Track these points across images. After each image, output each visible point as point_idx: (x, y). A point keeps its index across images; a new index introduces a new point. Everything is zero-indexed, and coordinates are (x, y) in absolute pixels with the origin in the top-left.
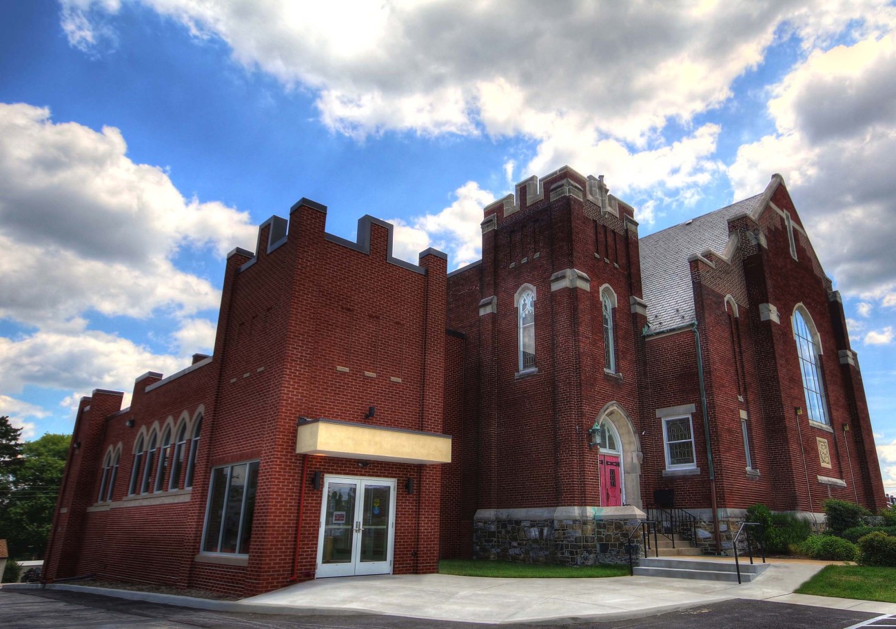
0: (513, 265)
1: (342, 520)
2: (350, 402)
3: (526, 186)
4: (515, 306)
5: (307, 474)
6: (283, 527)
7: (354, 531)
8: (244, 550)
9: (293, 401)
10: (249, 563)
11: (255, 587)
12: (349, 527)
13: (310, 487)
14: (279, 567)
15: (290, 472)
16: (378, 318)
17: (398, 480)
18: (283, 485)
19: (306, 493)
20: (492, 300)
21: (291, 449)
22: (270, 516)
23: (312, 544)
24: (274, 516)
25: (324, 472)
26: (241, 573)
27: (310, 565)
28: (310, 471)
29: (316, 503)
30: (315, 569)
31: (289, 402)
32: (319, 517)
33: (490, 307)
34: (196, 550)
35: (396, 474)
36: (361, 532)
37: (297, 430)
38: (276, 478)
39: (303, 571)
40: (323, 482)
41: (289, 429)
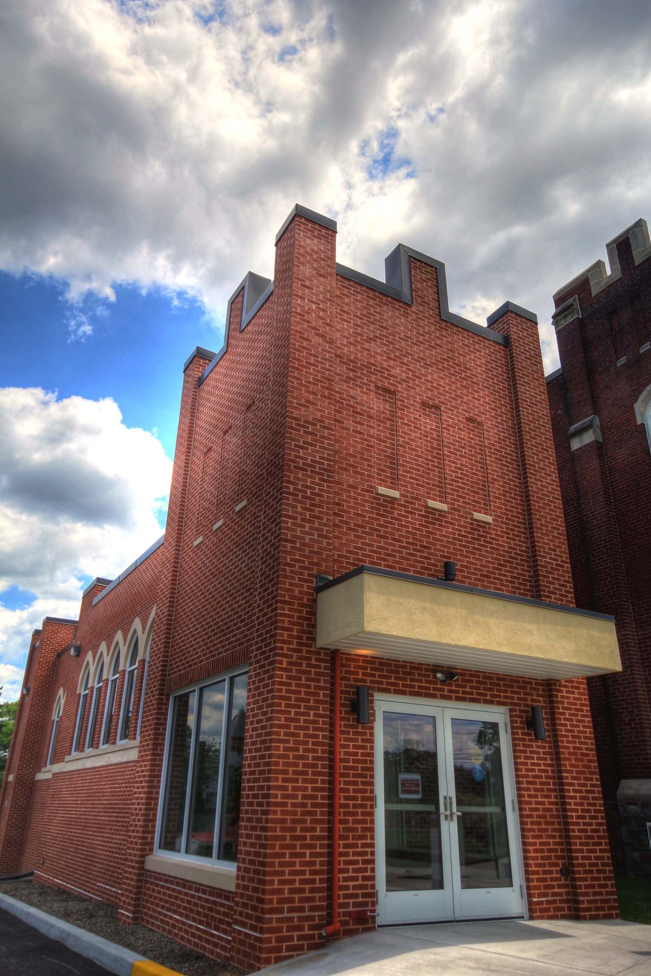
0: (622, 361)
1: (416, 792)
2: (407, 554)
3: (627, 238)
4: (639, 423)
5: (342, 692)
6: (304, 805)
7: (442, 818)
8: (228, 853)
9: (304, 544)
10: (238, 886)
11: (253, 947)
12: (431, 808)
13: (348, 720)
14: (302, 900)
15: (308, 687)
16: (438, 408)
17: (511, 710)
18: (296, 713)
19: (342, 732)
20: (592, 421)
21: (308, 639)
22: (277, 779)
23: (364, 845)
24: (284, 780)
25: (373, 689)
26: (223, 905)
27: (365, 895)
28: (346, 686)
29: (363, 755)
30: (374, 904)
31: (298, 545)
32: (372, 784)
33: (590, 432)
34: (147, 848)
35: (506, 697)
36: (455, 818)
37: (315, 601)
38: (283, 698)
39: (351, 909)
40: (372, 708)
41: (302, 599)
